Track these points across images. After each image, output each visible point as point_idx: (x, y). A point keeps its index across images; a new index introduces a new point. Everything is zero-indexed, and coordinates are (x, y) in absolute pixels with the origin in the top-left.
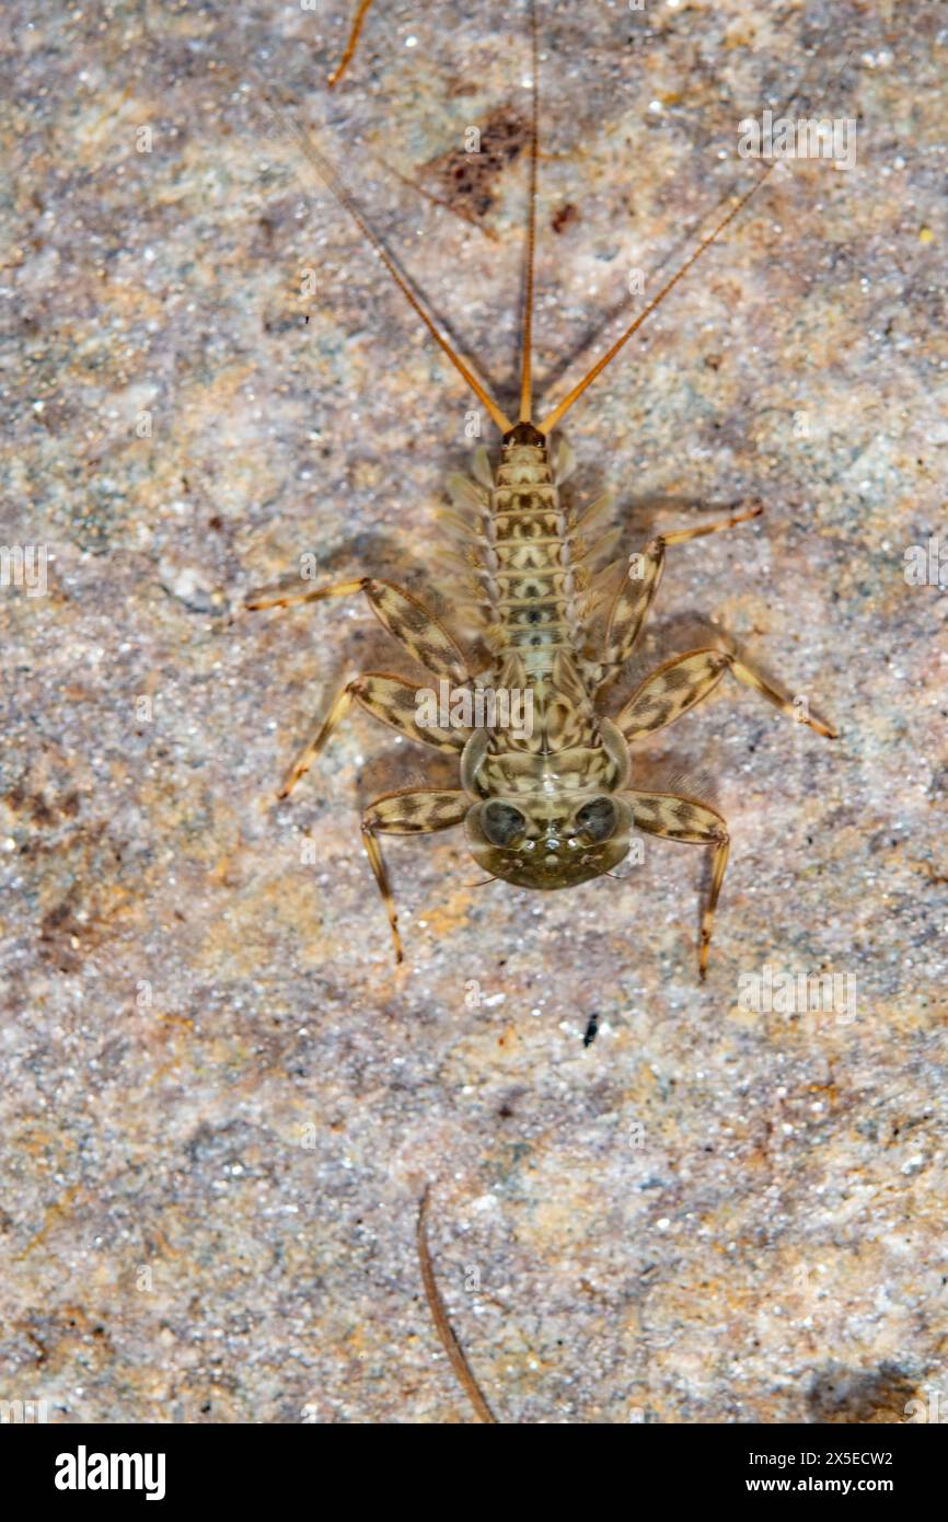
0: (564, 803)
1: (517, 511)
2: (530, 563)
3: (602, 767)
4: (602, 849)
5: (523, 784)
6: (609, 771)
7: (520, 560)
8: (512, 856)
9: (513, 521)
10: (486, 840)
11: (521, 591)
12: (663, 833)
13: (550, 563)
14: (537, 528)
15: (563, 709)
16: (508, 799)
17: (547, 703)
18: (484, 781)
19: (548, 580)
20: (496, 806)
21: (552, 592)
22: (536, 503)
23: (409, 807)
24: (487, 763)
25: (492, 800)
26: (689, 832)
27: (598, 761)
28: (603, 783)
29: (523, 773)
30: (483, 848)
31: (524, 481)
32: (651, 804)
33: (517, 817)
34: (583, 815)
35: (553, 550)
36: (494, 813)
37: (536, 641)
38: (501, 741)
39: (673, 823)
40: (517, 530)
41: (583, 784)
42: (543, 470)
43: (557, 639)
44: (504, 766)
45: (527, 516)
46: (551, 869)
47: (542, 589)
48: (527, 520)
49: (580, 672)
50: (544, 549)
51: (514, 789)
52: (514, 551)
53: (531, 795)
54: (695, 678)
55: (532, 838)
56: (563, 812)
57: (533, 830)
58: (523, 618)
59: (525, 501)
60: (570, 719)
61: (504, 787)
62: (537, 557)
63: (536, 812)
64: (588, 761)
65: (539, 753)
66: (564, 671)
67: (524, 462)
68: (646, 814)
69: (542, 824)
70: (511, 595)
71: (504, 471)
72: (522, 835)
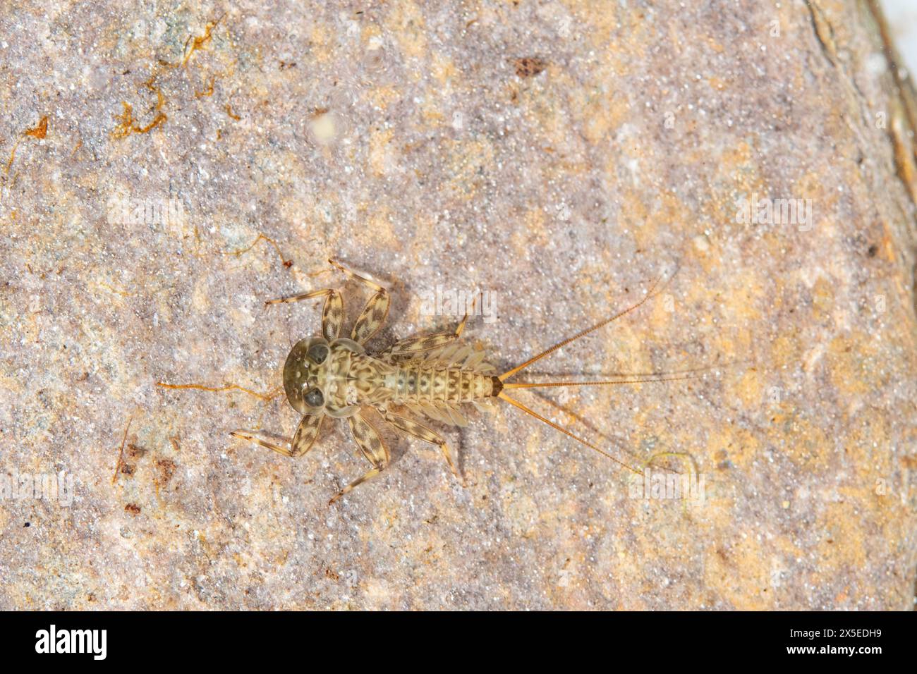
0: (325, 383)
1: (462, 382)
2: (437, 385)
3: (338, 404)
4: (300, 399)
5: (335, 366)
6: (335, 407)
7: (439, 380)
8: (302, 356)
9: (457, 379)
10: (311, 345)
11: (424, 379)
12: (301, 427)
13: (435, 394)
14: (453, 390)
15: (367, 390)
16: (330, 357)
17: (371, 382)
18: (339, 348)
19: (428, 392)
20: (327, 351)
21: (422, 393)
22: (466, 391)
23: (336, 313)
24: (347, 351)
25: (329, 350)
26: (299, 439)
27: (341, 403)
28: (330, 403)
29: (340, 367)
30: (307, 344)
31: (476, 386)
32: (316, 424)
33: (320, 361)
34: (318, 392)
35: (442, 396)
36: (323, 351)
37: (400, 382)
38: (357, 359)
39: (305, 432)
40: (452, 381)
41: (331, 394)
42: (481, 395)
43: (400, 392)
44: (345, 358)
45: (459, 386)
46: (294, 374)
47: (424, 388)
48: (457, 386)
49: (384, 400)
50: (443, 392)
51: (333, 361)
52: (443, 378)
53: (330, 369)
54: (374, 452)
55: (310, 367)
56: (320, 382)
57: (314, 367)
58: (412, 378)
59: (466, 386)
60: (362, 392)
61: (335, 357)
62: (439, 389)
63: (321, 370)
64: (342, 398)
65: (349, 376)
66: (385, 393)
67: (484, 386)
68: (311, 421)
69: (316, 372)
70: (423, 374)
71: (480, 378)
72: (311, 362)
